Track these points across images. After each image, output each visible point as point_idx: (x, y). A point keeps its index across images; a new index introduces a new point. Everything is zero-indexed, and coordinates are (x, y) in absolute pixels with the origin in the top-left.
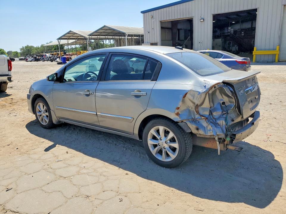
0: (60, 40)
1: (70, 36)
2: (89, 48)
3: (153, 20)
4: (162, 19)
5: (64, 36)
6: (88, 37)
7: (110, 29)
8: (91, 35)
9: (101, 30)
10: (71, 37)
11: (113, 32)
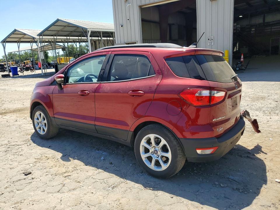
0: (4, 44)
1: (21, 38)
2: (40, 55)
3: (128, 5)
4: (143, 3)
5: (8, 37)
6: (38, 37)
7: (69, 25)
8: (41, 35)
9: (53, 27)
10: (22, 40)
11: (77, 31)
